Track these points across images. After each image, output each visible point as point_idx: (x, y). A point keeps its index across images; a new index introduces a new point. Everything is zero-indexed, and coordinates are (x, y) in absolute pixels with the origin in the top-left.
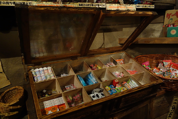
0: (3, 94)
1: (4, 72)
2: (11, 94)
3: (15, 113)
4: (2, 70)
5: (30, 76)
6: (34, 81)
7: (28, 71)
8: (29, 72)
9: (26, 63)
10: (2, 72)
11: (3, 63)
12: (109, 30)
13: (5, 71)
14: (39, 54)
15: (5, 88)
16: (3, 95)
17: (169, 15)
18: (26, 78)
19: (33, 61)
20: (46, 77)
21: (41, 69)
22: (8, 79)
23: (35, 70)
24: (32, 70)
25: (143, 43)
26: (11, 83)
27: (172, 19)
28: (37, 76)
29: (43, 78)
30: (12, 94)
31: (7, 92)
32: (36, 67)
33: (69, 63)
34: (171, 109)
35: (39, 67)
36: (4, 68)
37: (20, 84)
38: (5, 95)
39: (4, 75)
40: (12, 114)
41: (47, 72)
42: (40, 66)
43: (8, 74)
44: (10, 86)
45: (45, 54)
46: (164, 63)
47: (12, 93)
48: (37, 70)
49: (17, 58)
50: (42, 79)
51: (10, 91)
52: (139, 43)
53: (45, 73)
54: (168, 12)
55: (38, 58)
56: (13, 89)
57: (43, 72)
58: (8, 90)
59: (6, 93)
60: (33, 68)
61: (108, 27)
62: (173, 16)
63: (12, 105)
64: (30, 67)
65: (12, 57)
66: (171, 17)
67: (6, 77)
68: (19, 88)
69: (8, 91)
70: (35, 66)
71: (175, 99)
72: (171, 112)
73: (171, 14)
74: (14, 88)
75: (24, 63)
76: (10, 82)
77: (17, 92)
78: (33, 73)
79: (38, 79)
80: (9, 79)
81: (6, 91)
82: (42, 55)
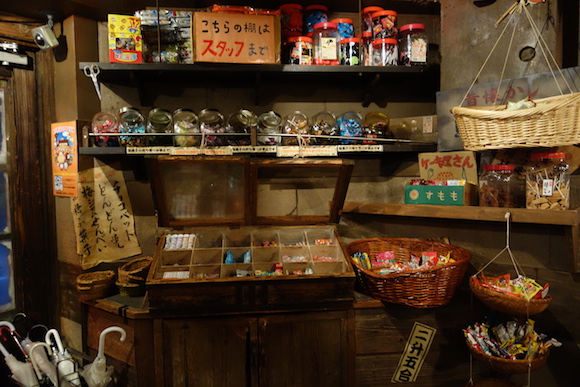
1: (136, 235)
3: (135, 285)
4: (134, 232)
5: (160, 241)
8: (162, 238)
9: (161, 224)
11: (136, 222)
12: (309, 186)
13: (137, 233)
14: (185, 215)
17: (425, 163)
19: (171, 223)
22: (139, 246)
24: (169, 235)
25: (367, 212)
27: (431, 170)
28: (171, 243)
31: (134, 262)
32: (175, 233)
33: (224, 232)
34: (410, 349)
36: (136, 228)
39: (135, 238)
40: (130, 285)
41: (186, 240)
43: (140, 238)
44: (140, 255)
45: (194, 216)
46: (423, 257)
48: (176, 236)
52: (360, 212)
53: (183, 241)
54: (423, 156)
55: (179, 220)
59: (132, 263)
60: (171, 233)
61: (305, 180)
62: (432, 163)
63: (134, 275)
64: (167, 230)
66: (430, 166)
67: (137, 242)
70: (175, 230)
71: (419, 328)
72: (408, 354)
73: (428, 161)
74: (144, 258)
76: (141, 250)
78: (167, 239)
80: (141, 246)
82: (189, 217)
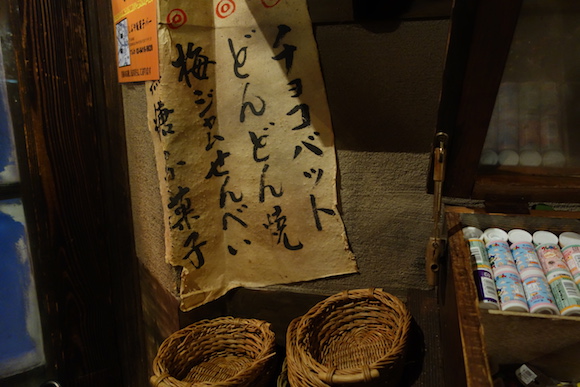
0: (318, 309)
1: (341, 214)
2: (350, 317)
4: (335, 202)
5: (457, 263)
6: (482, 297)
7: (451, 233)
8: (454, 240)
10: (333, 208)
11: (342, 172)
13: (346, 207)
14: (519, 152)
15: (330, 282)
16: (318, 312)
18: (433, 267)
20: (554, 294)
21: (519, 236)
22: (350, 249)
23: (484, 236)
24: (472, 229)
26: (357, 267)
28: (497, 272)
29: (536, 296)
30: (353, 320)
31: (334, 303)
32: (495, 221)
35: (513, 221)
36: (344, 192)
37: (396, 285)
38: (324, 313)
39: (337, 224)
41: (558, 261)
42: (519, 219)
43: (353, 226)
44: (353, 278)
47: (353, 313)
48: (496, 235)
49: (405, 155)
50: (523, 297)
51: (349, 301)
53: (550, 268)
56: (364, 299)
57: (531, 257)
58: (342, 295)
59: (330, 306)
60: (475, 220)
64: (462, 211)
65: (388, 150)
67: (343, 234)
68: (388, 303)
69: (341, 303)
70: (488, 210)
74: (366, 292)
75: (439, 187)
76: (354, 263)
77: (374, 314)
78: (475, 249)
79: (504, 294)
80: (354, 248)
81: (331, 299)
